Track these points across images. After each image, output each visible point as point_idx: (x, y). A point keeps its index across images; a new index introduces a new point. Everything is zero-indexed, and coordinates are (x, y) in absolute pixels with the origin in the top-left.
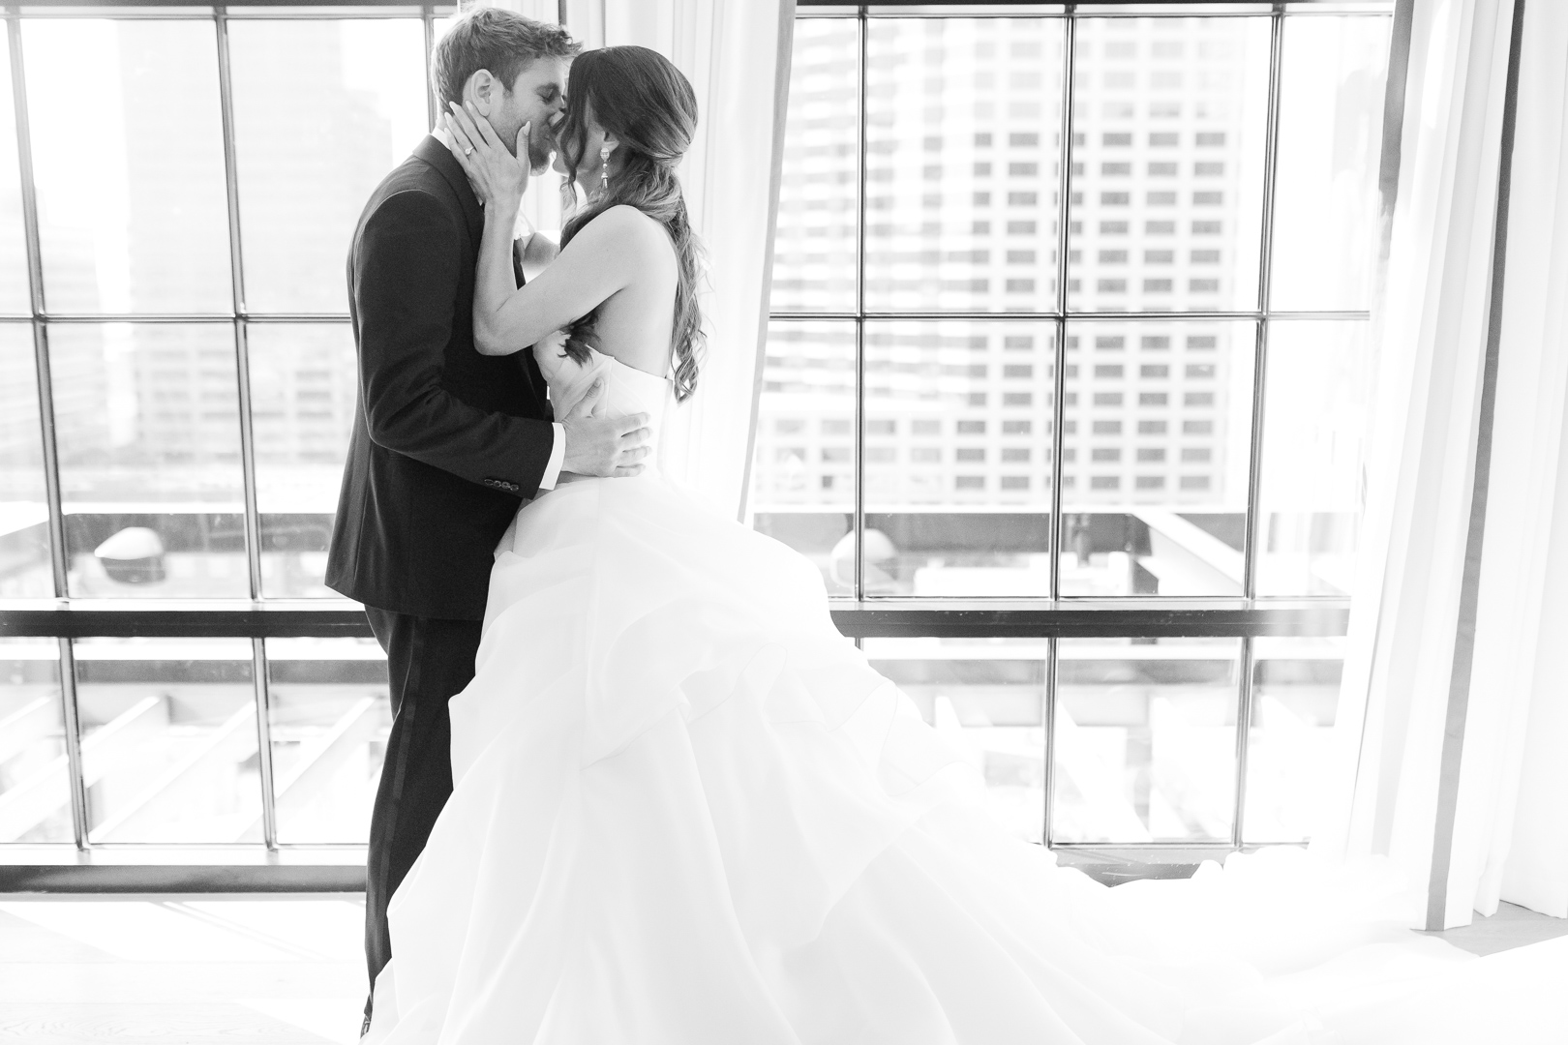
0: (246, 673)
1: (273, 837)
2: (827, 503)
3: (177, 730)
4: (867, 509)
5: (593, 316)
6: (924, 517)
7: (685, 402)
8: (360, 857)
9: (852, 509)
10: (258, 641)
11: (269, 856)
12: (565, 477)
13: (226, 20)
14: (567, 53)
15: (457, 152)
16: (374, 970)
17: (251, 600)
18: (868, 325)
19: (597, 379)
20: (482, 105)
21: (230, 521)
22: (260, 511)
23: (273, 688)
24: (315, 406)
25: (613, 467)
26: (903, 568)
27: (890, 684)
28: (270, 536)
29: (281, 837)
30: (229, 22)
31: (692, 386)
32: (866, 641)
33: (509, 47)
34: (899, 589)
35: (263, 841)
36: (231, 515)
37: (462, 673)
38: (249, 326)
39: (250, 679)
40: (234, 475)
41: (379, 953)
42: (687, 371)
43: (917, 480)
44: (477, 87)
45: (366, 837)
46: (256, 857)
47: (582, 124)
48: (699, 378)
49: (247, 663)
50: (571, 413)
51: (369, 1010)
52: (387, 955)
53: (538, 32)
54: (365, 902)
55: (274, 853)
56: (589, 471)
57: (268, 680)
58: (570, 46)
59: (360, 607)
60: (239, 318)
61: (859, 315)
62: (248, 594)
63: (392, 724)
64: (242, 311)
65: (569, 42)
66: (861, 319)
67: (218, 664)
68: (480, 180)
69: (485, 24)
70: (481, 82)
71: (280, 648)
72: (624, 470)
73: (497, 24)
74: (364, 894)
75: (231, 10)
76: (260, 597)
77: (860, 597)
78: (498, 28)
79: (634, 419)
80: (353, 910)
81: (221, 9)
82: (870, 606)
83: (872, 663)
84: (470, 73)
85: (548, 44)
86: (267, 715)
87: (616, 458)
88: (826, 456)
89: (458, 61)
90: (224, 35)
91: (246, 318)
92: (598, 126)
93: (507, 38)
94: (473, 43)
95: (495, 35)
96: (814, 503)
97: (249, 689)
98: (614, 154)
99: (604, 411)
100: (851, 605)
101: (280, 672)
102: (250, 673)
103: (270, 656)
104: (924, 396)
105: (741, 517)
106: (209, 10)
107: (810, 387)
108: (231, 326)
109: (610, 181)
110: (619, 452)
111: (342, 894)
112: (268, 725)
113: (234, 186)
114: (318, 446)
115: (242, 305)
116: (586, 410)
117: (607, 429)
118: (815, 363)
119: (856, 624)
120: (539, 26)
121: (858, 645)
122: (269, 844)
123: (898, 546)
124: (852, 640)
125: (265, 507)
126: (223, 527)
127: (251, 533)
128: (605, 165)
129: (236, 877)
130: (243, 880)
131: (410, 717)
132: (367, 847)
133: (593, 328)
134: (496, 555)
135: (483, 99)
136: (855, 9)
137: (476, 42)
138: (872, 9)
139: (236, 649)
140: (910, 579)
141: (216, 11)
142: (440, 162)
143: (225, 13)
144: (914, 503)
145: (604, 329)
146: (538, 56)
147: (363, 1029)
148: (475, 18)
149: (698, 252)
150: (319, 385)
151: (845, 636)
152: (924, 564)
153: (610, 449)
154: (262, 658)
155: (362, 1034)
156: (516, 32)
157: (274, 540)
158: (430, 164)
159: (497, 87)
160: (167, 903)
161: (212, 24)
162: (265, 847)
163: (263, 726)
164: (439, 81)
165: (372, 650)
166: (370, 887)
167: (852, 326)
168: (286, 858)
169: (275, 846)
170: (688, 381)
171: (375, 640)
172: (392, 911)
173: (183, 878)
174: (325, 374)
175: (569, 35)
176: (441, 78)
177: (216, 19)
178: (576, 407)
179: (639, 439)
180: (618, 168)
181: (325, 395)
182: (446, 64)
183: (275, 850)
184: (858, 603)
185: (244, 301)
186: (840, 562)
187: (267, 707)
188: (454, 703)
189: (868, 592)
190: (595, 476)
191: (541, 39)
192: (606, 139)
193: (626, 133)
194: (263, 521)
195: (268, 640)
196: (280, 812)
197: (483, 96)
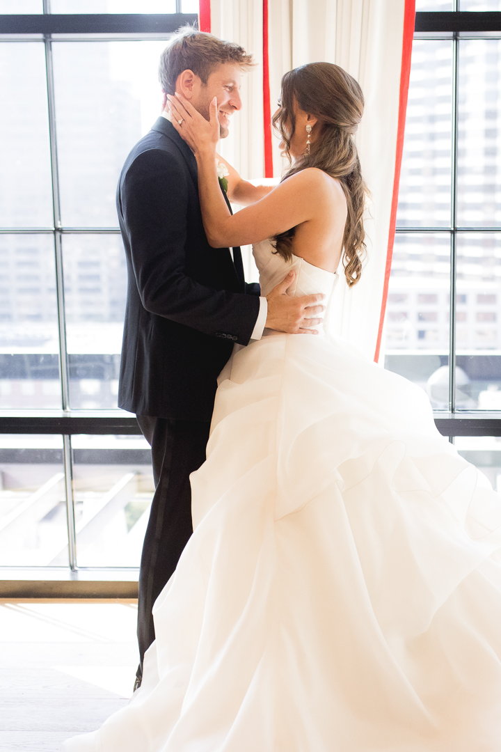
0: (59, 457)
1: (75, 562)
2: (420, 348)
3: (8, 493)
4: (458, 352)
5: (292, 232)
6: (486, 358)
7: (354, 286)
8: (135, 576)
9: (447, 352)
10: (67, 436)
11: (72, 575)
12: (267, 331)
13: (51, 42)
14: (242, 61)
15: (175, 124)
16: (143, 649)
17: (62, 410)
18: (458, 235)
19: (291, 271)
20: (187, 92)
21: (49, 359)
22: (69, 353)
23: (76, 468)
24: (90, 284)
25: (296, 328)
26: (473, 391)
27: (472, 467)
28: (75, 369)
29: (79, 562)
30: (53, 44)
31: (358, 277)
32: (457, 439)
33: (206, 56)
34: (470, 404)
35: (68, 565)
36: (50, 355)
37: (198, 458)
38: (63, 236)
39: (62, 461)
40: (52, 329)
41: (147, 635)
42: (354, 267)
43: (480, 333)
44: (184, 80)
45: (138, 562)
46: (64, 575)
47: (292, 112)
48: (363, 272)
49: (59, 451)
50: (273, 291)
51: (140, 673)
52: (152, 637)
53: (224, 48)
54: (137, 606)
55: (75, 573)
56: (282, 329)
57: (73, 462)
58: (244, 57)
59: (133, 415)
60: (57, 230)
61: (453, 229)
62: (61, 407)
63: (155, 490)
64: (59, 226)
65: (244, 55)
66: (454, 232)
67: (41, 451)
68: (189, 140)
69: (191, 41)
70: (187, 77)
71: (81, 441)
72: (304, 331)
73: (199, 41)
74: (137, 600)
75: (54, 36)
76: (68, 409)
77: (453, 410)
78: (199, 44)
79: (312, 298)
80: (129, 611)
81: (48, 36)
82: (459, 416)
83: (460, 453)
84: (180, 72)
85: (230, 55)
86: (72, 483)
87: (300, 321)
88: (421, 318)
89: (173, 63)
90: (50, 52)
91: (61, 231)
92: (303, 112)
93: (204, 51)
94: (183, 54)
95: (197, 49)
96: (413, 348)
97: (61, 467)
98: (314, 128)
99: (294, 292)
100: (447, 415)
101: (79, 457)
102: (61, 457)
103: (74, 447)
104: (485, 279)
105: (376, 359)
106: (40, 36)
107: (410, 273)
108: (52, 235)
109: (312, 145)
110: (301, 319)
111: (119, 599)
112: (72, 490)
113: (55, 147)
114: (92, 310)
115: (59, 222)
116: (283, 290)
117: (296, 302)
118: (414, 257)
119: (451, 428)
120: (225, 44)
121: (451, 441)
122: (72, 567)
123: (472, 377)
124: (447, 438)
125: (73, 350)
126: (45, 363)
127: (63, 367)
128: (309, 136)
129: (51, 588)
130: (55, 590)
131: (165, 486)
132: (139, 569)
133: (291, 240)
134: (218, 381)
135: (187, 88)
136: (450, 34)
137: (185, 53)
138: (462, 34)
139: (53, 441)
140: (476, 399)
141: (45, 36)
142: (167, 130)
143: (50, 37)
144: (479, 349)
145: (300, 240)
146: (223, 62)
147: (135, 686)
148: (185, 37)
149: (365, 193)
150: (93, 271)
151: (443, 435)
152: (486, 389)
153: (297, 316)
154: (69, 448)
155: (135, 689)
156: (210, 47)
157: (78, 372)
158: (161, 133)
159: (197, 82)
160: (8, 605)
161: (43, 44)
162: (69, 569)
163: (69, 490)
164: (161, 76)
165: (141, 443)
166: (141, 595)
167: (448, 235)
168: (83, 576)
169: (76, 568)
170: (355, 273)
171: (143, 436)
172: (156, 610)
173: (17, 588)
174: (96, 264)
175: (244, 50)
176: (163, 75)
177: (45, 41)
178: (277, 288)
179: (315, 313)
180: (316, 137)
181: (96, 277)
182: (166, 66)
183: (76, 571)
184: (451, 414)
185: (60, 220)
186: (433, 388)
187: (72, 479)
188: (194, 477)
189: (458, 407)
190: (285, 332)
191: (227, 52)
192: (308, 119)
193: (321, 113)
194: (70, 359)
195: (73, 436)
196: (79, 547)
197: (187, 86)
